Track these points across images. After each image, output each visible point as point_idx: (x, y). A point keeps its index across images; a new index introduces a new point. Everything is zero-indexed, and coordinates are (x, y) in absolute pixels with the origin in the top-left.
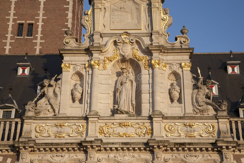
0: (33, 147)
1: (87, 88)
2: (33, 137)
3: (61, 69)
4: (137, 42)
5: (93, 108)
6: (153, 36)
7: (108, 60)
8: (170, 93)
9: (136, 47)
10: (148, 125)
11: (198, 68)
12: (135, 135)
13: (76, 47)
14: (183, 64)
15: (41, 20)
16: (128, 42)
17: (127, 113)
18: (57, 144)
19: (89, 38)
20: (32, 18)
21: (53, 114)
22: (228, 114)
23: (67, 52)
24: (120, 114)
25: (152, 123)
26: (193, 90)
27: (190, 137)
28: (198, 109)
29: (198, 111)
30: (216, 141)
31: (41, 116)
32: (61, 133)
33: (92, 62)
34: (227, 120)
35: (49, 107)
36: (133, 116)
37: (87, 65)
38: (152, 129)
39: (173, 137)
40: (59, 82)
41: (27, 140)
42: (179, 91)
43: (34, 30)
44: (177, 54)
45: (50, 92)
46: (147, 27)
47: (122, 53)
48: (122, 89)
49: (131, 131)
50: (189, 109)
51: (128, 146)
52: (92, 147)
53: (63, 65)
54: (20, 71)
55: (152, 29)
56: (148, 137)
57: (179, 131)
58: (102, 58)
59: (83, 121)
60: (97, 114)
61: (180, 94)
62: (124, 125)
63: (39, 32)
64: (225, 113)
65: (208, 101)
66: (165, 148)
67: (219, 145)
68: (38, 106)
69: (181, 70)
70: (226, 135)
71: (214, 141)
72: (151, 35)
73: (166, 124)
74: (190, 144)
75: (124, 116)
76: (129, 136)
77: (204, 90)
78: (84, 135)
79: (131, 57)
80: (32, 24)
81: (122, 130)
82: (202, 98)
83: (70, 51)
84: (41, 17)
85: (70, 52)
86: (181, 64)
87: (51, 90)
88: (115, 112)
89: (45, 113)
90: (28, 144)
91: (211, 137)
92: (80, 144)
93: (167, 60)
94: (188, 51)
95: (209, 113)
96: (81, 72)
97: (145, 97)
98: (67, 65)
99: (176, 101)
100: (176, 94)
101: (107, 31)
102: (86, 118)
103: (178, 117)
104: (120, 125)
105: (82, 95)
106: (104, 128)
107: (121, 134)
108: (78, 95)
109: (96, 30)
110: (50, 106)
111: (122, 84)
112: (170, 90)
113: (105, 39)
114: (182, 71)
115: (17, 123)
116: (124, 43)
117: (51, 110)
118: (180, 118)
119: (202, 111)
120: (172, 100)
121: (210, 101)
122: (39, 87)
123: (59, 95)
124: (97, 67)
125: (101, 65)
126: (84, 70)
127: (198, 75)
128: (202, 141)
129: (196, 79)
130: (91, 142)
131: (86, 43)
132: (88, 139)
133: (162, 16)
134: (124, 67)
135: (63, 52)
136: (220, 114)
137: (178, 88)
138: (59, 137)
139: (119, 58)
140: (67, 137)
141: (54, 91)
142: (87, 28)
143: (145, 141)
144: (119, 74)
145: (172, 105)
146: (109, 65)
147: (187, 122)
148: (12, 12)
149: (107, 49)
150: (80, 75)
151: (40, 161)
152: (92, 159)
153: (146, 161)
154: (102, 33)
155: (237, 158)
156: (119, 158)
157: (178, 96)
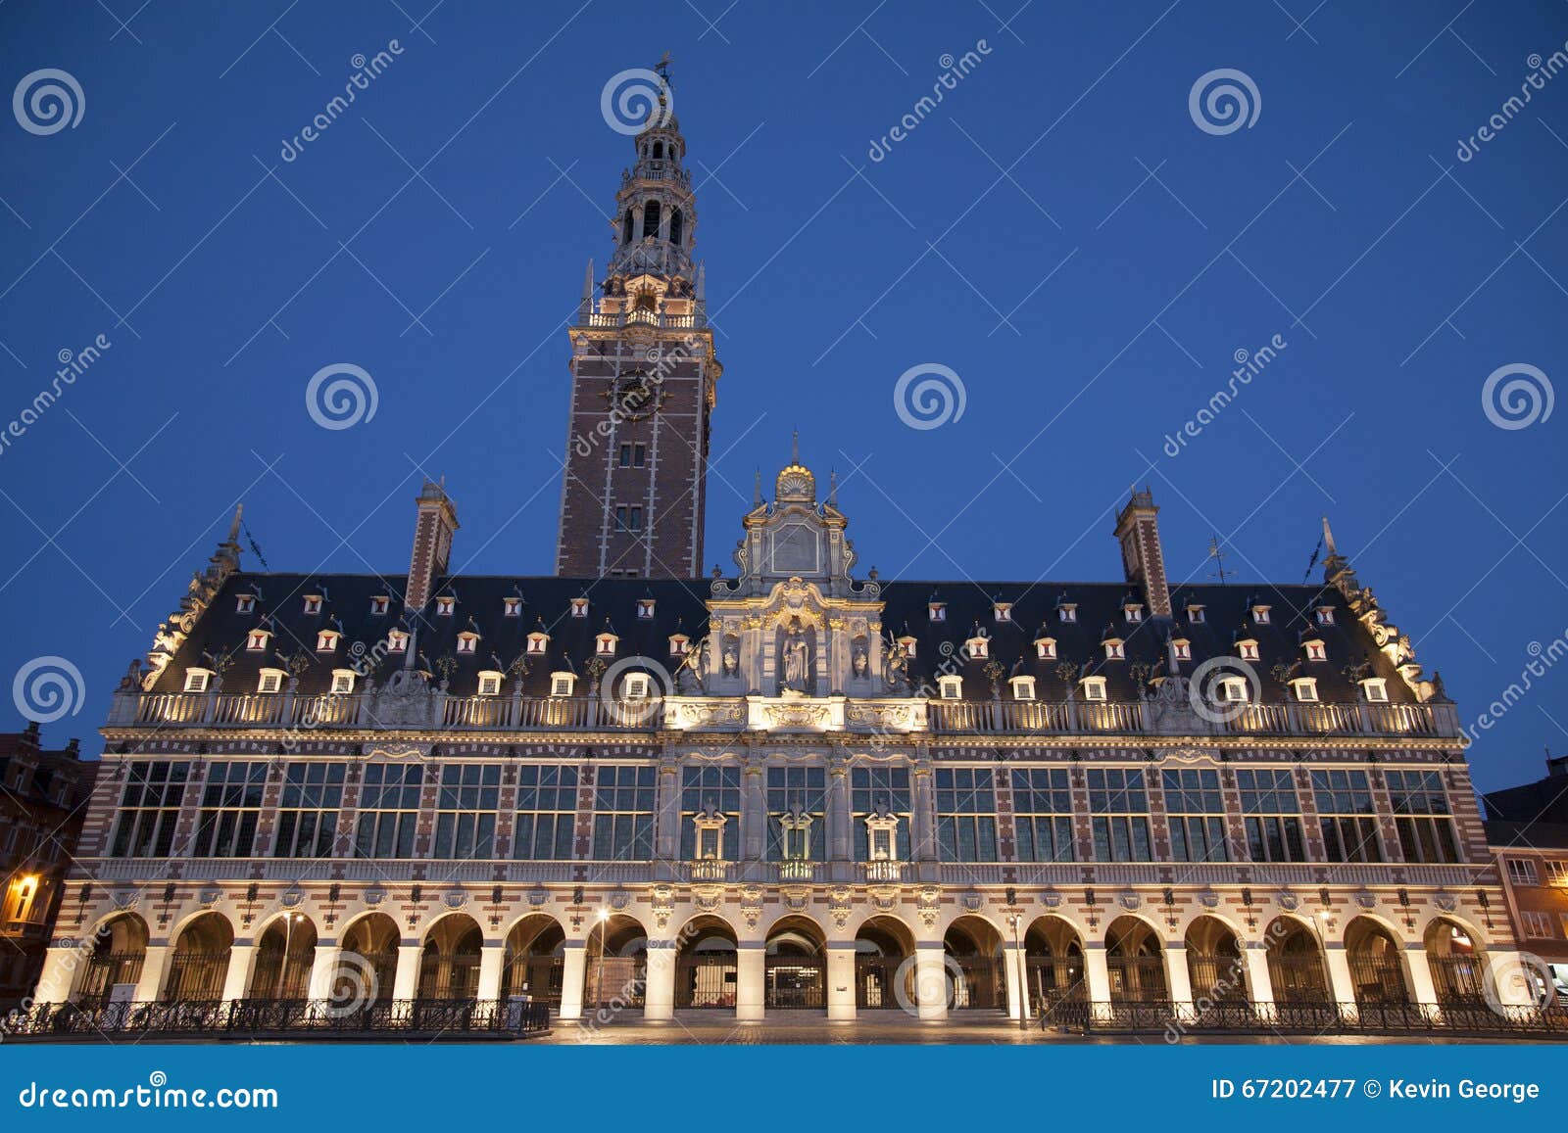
2: (679, 724)
6: (832, 584)
7: (772, 616)
8: (853, 664)
10: (824, 709)
14: (871, 625)
15: (651, 503)
16: (799, 592)
18: (710, 734)
19: (746, 583)
20: (639, 499)
23: (716, 603)
25: (830, 707)
30: (910, 733)
32: (713, 718)
33: (752, 622)
35: (695, 682)
37: (742, 625)
38: (830, 716)
39: (856, 727)
40: (706, 647)
42: (865, 662)
43: (642, 518)
44: (863, 608)
45: (694, 661)
46: (823, 567)
48: (790, 656)
51: (800, 739)
52: (754, 739)
53: (710, 625)
54: (641, 610)
55: (830, 572)
56: (826, 724)
57: (865, 718)
58: (763, 613)
60: (759, 694)
62: (795, 710)
63: (650, 522)
66: (847, 741)
67: (912, 738)
69: (867, 631)
70: (922, 723)
72: (830, 581)
73: (848, 707)
74: (877, 736)
78: (744, 723)
79: (803, 614)
80: (639, 508)
83: (721, 601)
84: (652, 498)
85: (721, 604)
86: (868, 624)
90: (674, 734)
94: (879, 605)
96: (736, 632)
98: (716, 624)
99: (860, 675)
100: (861, 666)
102: (745, 700)
105: (737, 665)
108: (732, 666)
109: (755, 572)
111: (789, 652)
112: (852, 658)
113: (768, 585)
114: (871, 633)
116: (793, 592)
118: (867, 700)
124: (758, 628)
126: (739, 630)
128: (892, 731)
131: (741, 590)
132: (748, 729)
133: (845, 552)
135: (712, 603)
136: (916, 695)
137: (863, 656)
138: (712, 725)
139: (785, 614)
140: (721, 725)
141: (700, 659)
142: (742, 567)
148: (608, 488)
149: (770, 601)
150: (732, 636)
151: (689, 756)
152: (755, 755)
153: (822, 758)
154: (763, 576)
155: (934, 752)
156: (789, 754)
157: (863, 668)
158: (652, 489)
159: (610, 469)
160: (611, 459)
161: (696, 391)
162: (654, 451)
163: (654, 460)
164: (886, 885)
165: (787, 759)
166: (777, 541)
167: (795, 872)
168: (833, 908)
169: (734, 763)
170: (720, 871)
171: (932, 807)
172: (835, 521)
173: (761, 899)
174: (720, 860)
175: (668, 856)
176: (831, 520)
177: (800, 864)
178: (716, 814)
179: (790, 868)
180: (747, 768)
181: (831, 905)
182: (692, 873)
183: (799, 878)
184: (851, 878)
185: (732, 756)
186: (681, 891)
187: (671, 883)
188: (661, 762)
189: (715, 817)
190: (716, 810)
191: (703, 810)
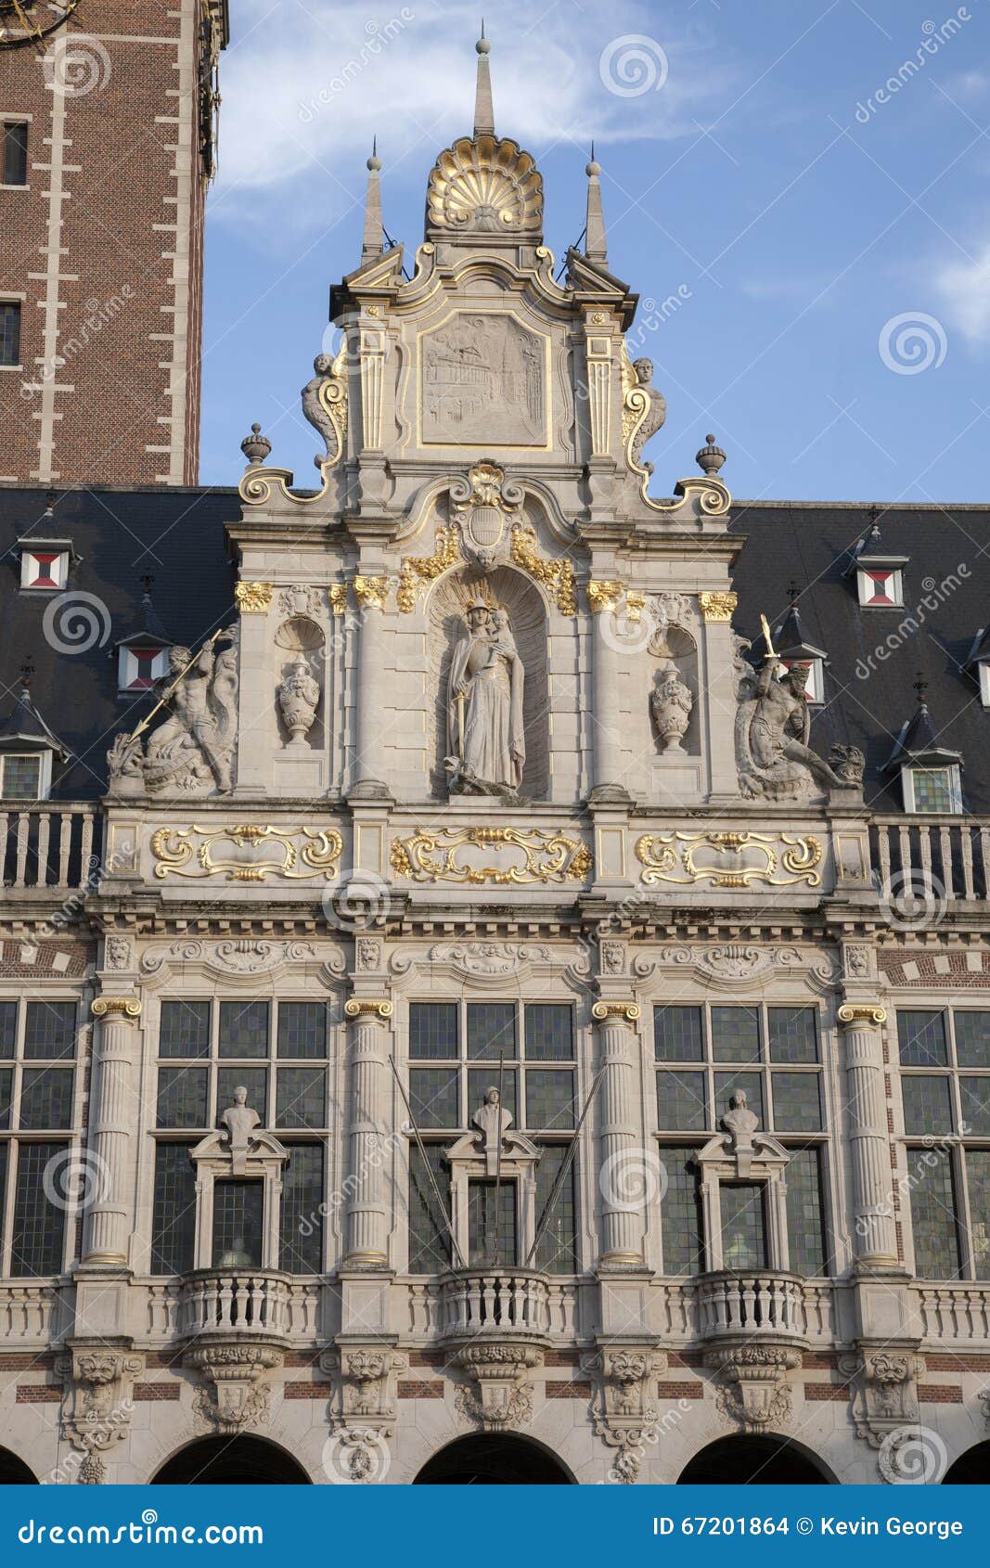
0: (151, 917)
1: (338, 687)
3: (236, 603)
4: (532, 503)
5: (370, 770)
6: (592, 481)
7: (419, 570)
8: (654, 714)
9: (527, 520)
10: (573, 837)
11: (763, 618)
12: (528, 878)
13: (287, 514)
14: (705, 599)
16: (496, 503)
17: (496, 790)
18: (241, 907)
19: (341, 475)
21: (212, 786)
22: (865, 800)
23: (256, 535)
24: (469, 794)
25: (589, 831)
26: (741, 700)
27: (728, 886)
28: (759, 779)
29: (759, 786)
30: (824, 905)
31: (169, 791)
32: (249, 862)
33: (360, 584)
34: (861, 824)
35: (196, 758)
36: (521, 805)
37: (334, 593)
38: (591, 857)
39: (666, 886)
40: (229, 655)
41: (128, 892)
42: (690, 706)
43: (25, 333)
44: (682, 555)
45: (194, 697)
46: (566, 435)
47: (470, 545)
48: (473, 691)
49: (512, 860)
50: (726, 779)
51: (503, 919)
53: (241, 590)
55: (588, 450)
56: (574, 884)
57: (690, 865)
58: (392, 561)
59: (327, 818)
60: (382, 794)
61: (692, 715)
62: (487, 839)
64: (856, 799)
65: (795, 744)
66: (640, 929)
67: (830, 919)
68: (154, 750)
69: (695, 619)
70: (857, 883)
71: (813, 903)
72: (586, 474)
73: (640, 834)
74: (728, 913)
75: (488, 802)
76: (505, 881)
77: (784, 704)
78: (340, 876)
79: (507, 561)
81: (479, 857)
82: (772, 735)
83: (269, 531)
85: (271, 538)
86: (697, 596)
87: (199, 687)
89: (182, 781)
90: (134, 905)
91: (801, 888)
93: (647, 581)
95: (798, 793)
96: (314, 617)
97: (563, 728)
98: (258, 586)
99: (675, 744)
100: (677, 717)
101: (413, 448)
102: (342, 809)
103: (687, 809)
104: (472, 835)
105: (319, 709)
106: (410, 847)
107: (476, 871)
108: (303, 714)
109: (368, 446)
110: (198, 753)
111: (470, 673)
112: (652, 697)
113: (406, 485)
114: (703, 626)
115: (78, 821)
116: (480, 503)
117: (204, 771)
118: (695, 813)
119: (772, 787)
120: (662, 742)
121: (804, 746)
123: (232, 712)
124: (378, 602)
125: (392, 593)
126: (325, 611)
127: (761, 646)
128: (771, 902)
129: (755, 656)
131: (326, 498)
133: (628, 391)
134: (481, 603)
135: (243, 535)
136: (838, 799)
137: (683, 693)
138: (244, 879)
139: (459, 564)
140: (271, 880)
141: (211, 695)
142: (330, 433)
143: (569, 899)
144: (455, 629)
145: (660, 759)
146: (423, 594)
147: (718, 827)
149: (413, 528)
150: (305, 629)
151: (179, 968)
152: (372, 965)
153: (568, 974)
154: (390, 458)
155: (890, 964)
156: (470, 963)
157: (684, 723)
158: (54, 251)
162: (58, 142)
163: (57, 167)
164: (759, 1343)
165: (466, 978)
166: (431, 360)
167: (490, 1306)
168: (604, 1412)
169: (311, 988)
170: (270, 1305)
171: (890, 1119)
172: (601, 296)
173: (391, 1386)
174: (270, 1271)
175: (113, 1262)
176: (591, 295)
177: (505, 1282)
178: (257, 1135)
179: (475, 1295)
180: (350, 1004)
181: (598, 1404)
182: (185, 1312)
183: (505, 1321)
184: (656, 1325)
185: (306, 968)
186: (151, 1364)
187: (125, 1342)
188: (95, 986)
189: (256, 1145)
190: (257, 1126)
191: (222, 1126)
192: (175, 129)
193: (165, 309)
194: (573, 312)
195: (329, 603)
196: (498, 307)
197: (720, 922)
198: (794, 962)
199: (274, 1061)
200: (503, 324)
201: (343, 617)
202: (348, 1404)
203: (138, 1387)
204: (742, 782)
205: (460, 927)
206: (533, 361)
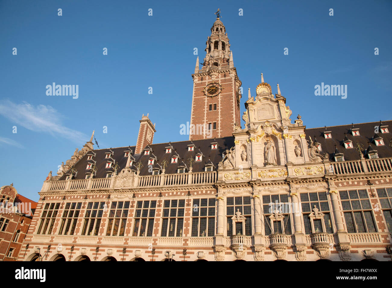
0: (224, 185)
1: (249, 153)
2: (224, 180)
3: (234, 143)
4: (274, 126)
5: (254, 163)
6: (282, 121)
7: (259, 136)
8: (295, 152)
9: (274, 128)
10: (285, 170)
11: (310, 136)
12: (279, 176)
13: (241, 131)
14: (301, 135)
15: (219, 120)
16: (269, 126)
17: (273, 164)
18: (237, 183)
19: (248, 126)
20: (215, 120)
21: (233, 168)
22: (329, 160)
23: (236, 134)
24: (269, 165)
25: (287, 169)
26: (308, 149)
27: (309, 175)
28: (312, 159)
29: (312, 160)
30: (325, 176)
31: (227, 169)
32: (238, 177)
33: (251, 139)
34: (329, 164)
35: (230, 164)
36: (276, 166)
37: (248, 140)
38: (288, 172)
39: (300, 176)
40: (234, 150)
41: (221, 182)
42: (300, 150)
43: (216, 125)
44: (296, 130)
45: (229, 156)
46: (278, 117)
47: (266, 132)
48: (268, 151)
49: (276, 174)
50: (307, 160)
51: (275, 182)
52: (255, 184)
53: (235, 142)
54: (213, 147)
55: (281, 118)
56: (286, 176)
57: (303, 172)
58: (255, 135)
59: (249, 170)
60: (256, 166)
61: (301, 151)
62: (272, 171)
63: (219, 126)
64: (328, 160)
65: (317, 154)
66: (296, 182)
67: (326, 178)
68: (224, 164)
70: (329, 172)
71: (323, 176)
72: (281, 121)
73: (295, 168)
74: (310, 178)
75: (271, 166)
76: (275, 177)
77: (315, 148)
78: (251, 178)
79: (271, 134)
80: (216, 123)
81: (271, 174)
82: (314, 153)
84: (220, 119)
85: (238, 134)
86: (299, 135)
87: (230, 155)
88: (265, 164)
89: (228, 167)
90: (222, 184)
91: (321, 174)
92: (249, 183)
93: (292, 134)
94: (303, 128)
95: (318, 161)
96: (245, 144)
97: (282, 155)
98: (237, 141)
99: (299, 156)
100: (299, 152)
101: (257, 121)
102: (251, 169)
103: (302, 164)
104: (269, 171)
105: (247, 156)
106: (261, 173)
107: (271, 176)
108: (245, 157)
109: (251, 121)
110: (230, 163)
111: (268, 149)
112: (295, 150)
113: (256, 126)
114: (301, 139)
115: (214, 174)
116: (267, 126)
117: (231, 166)
118: (303, 165)
119: (314, 160)
120: (297, 156)
121: (318, 154)
122: (223, 154)
123: (235, 157)
124: (254, 141)
125: (256, 139)
127: (310, 140)
128: (316, 176)
129: (309, 142)
130: (255, 181)
131: (246, 129)
132: (252, 180)
133: (286, 110)
134: (268, 139)
135: (235, 135)
136: (325, 160)
137: (299, 149)
138: (237, 179)
139: (265, 135)
140: (241, 179)
141: (232, 156)
142: (246, 121)
143: (285, 179)
144: (265, 144)
146: (260, 139)
147: (307, 166)
148: (205, 118)
149: (258, 131)
150: (245, 146)
151: (229, 192)
152: (256, 190)
153: (286, 189)
154: (254, 122)
155: (337, 184)
156: (271, 189)
157: (300, 153)
158: (220, 116)
159: (206, 112)
160: (206, 109)
161: (232, 86)
162: (220, 105)
163: (220, 107)
164: (322, 244)
165: (270, 191)
166: (258, 110)
167: (277, 240)
168: (297, 256)
169: (248, 194)
170: (244, 240)
171: (340, 208)
172: (281, 99)
173: (263, 252)
174: (244, 235)
175: (221, 234)
176: (279, 99)
177: (279, 236)
178: (241, 216)
179: (275, 238)
180: (253, 196)
181: (297, 255)
182: (232, 241)
183: (280, 242)
184: (305, 242)
185: (247, 191)
186: (227, 249)
187: (223, 246)
188: (217, 196)
189: (241, 217)
190: (241, 214)
191: (236, 215)
192: (233, 102)
193: (233, 120)
194: (277, 102)
195: (247, 142)
196: (267, 103)
197: (309, 180)
198: (321, 185)
199: (243, 205)
200: (268, 105)
201: (249, 143)
202: (257, 255)
203: (226, 252)
204: (310, 160)
205: (269, 184)
206: (272, 108)
